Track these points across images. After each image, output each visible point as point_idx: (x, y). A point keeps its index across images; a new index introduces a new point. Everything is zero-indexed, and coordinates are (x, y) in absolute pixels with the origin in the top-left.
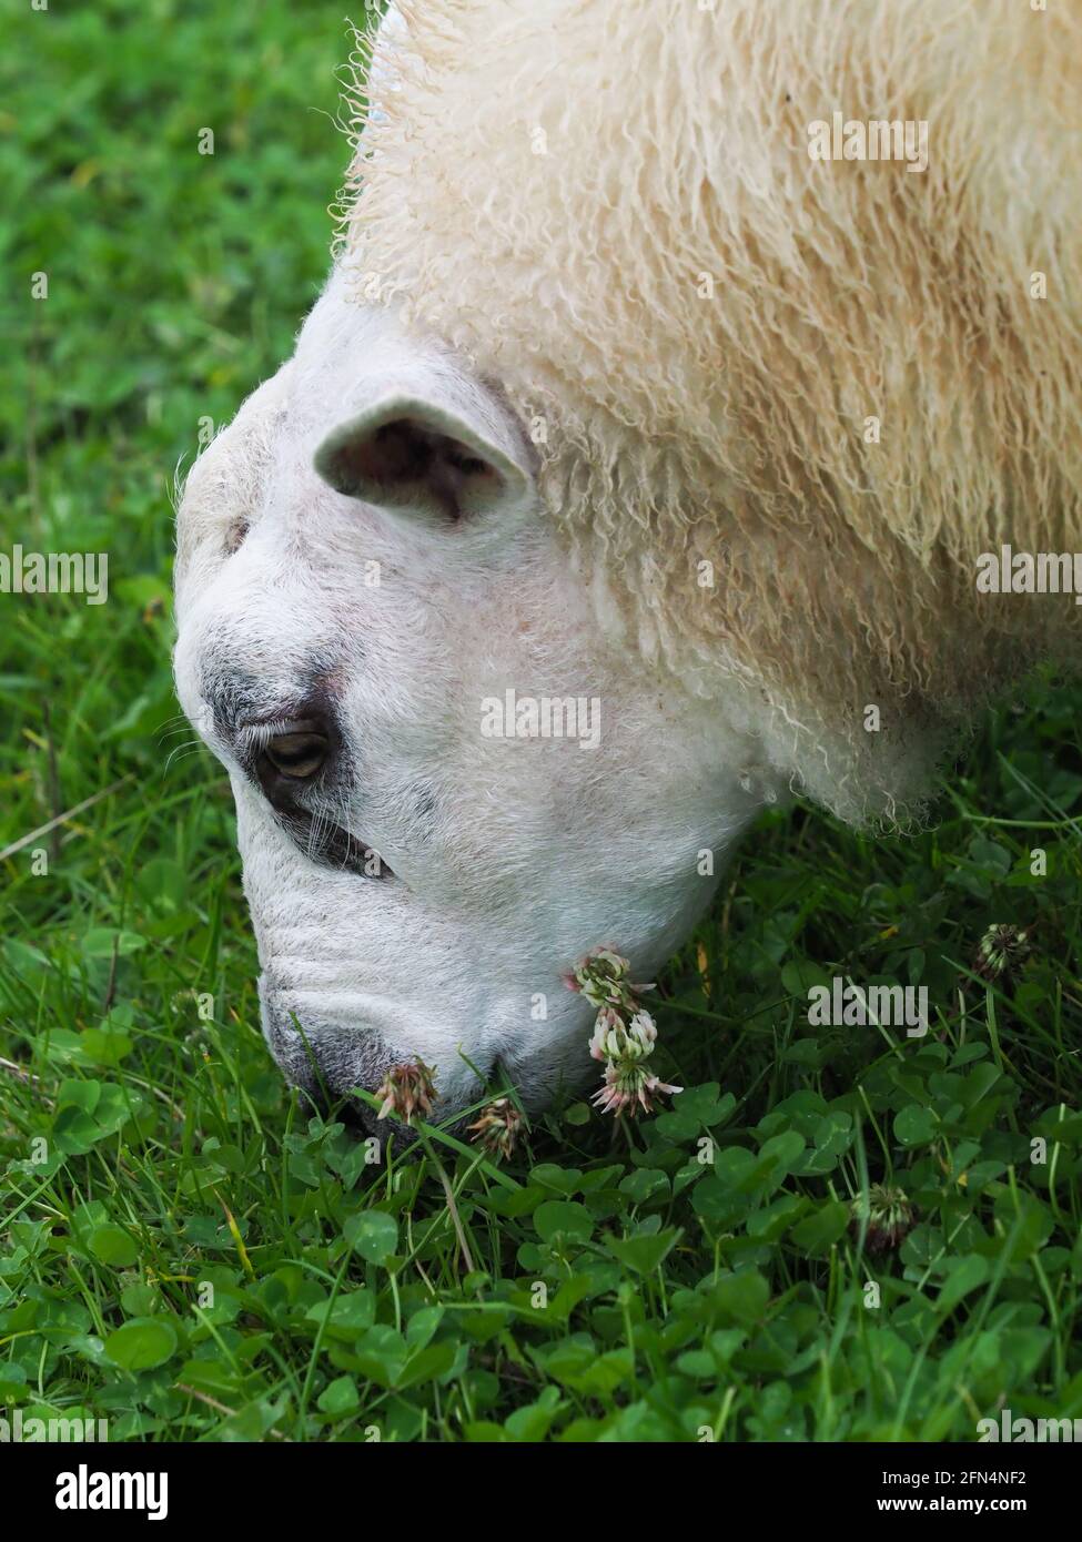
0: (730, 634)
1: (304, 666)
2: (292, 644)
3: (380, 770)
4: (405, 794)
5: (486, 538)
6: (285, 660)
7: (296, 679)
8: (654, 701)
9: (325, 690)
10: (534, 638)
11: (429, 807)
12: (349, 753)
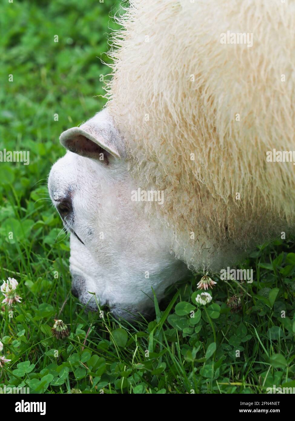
0: (168, 213)
1: (67, 189)
2: (66, 183)
3: (80, 220)
4: (85, 228)
5: (113, 171)
6: (63, 186)
7: (65, 192)
8: (149, 224)
9: (71, 196)
10: (121, 199)
11: (91, 234)
12: (73, 213)
